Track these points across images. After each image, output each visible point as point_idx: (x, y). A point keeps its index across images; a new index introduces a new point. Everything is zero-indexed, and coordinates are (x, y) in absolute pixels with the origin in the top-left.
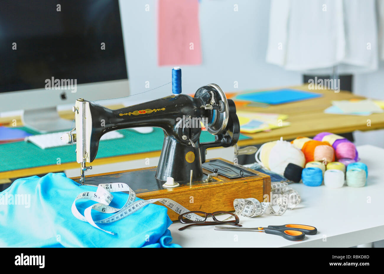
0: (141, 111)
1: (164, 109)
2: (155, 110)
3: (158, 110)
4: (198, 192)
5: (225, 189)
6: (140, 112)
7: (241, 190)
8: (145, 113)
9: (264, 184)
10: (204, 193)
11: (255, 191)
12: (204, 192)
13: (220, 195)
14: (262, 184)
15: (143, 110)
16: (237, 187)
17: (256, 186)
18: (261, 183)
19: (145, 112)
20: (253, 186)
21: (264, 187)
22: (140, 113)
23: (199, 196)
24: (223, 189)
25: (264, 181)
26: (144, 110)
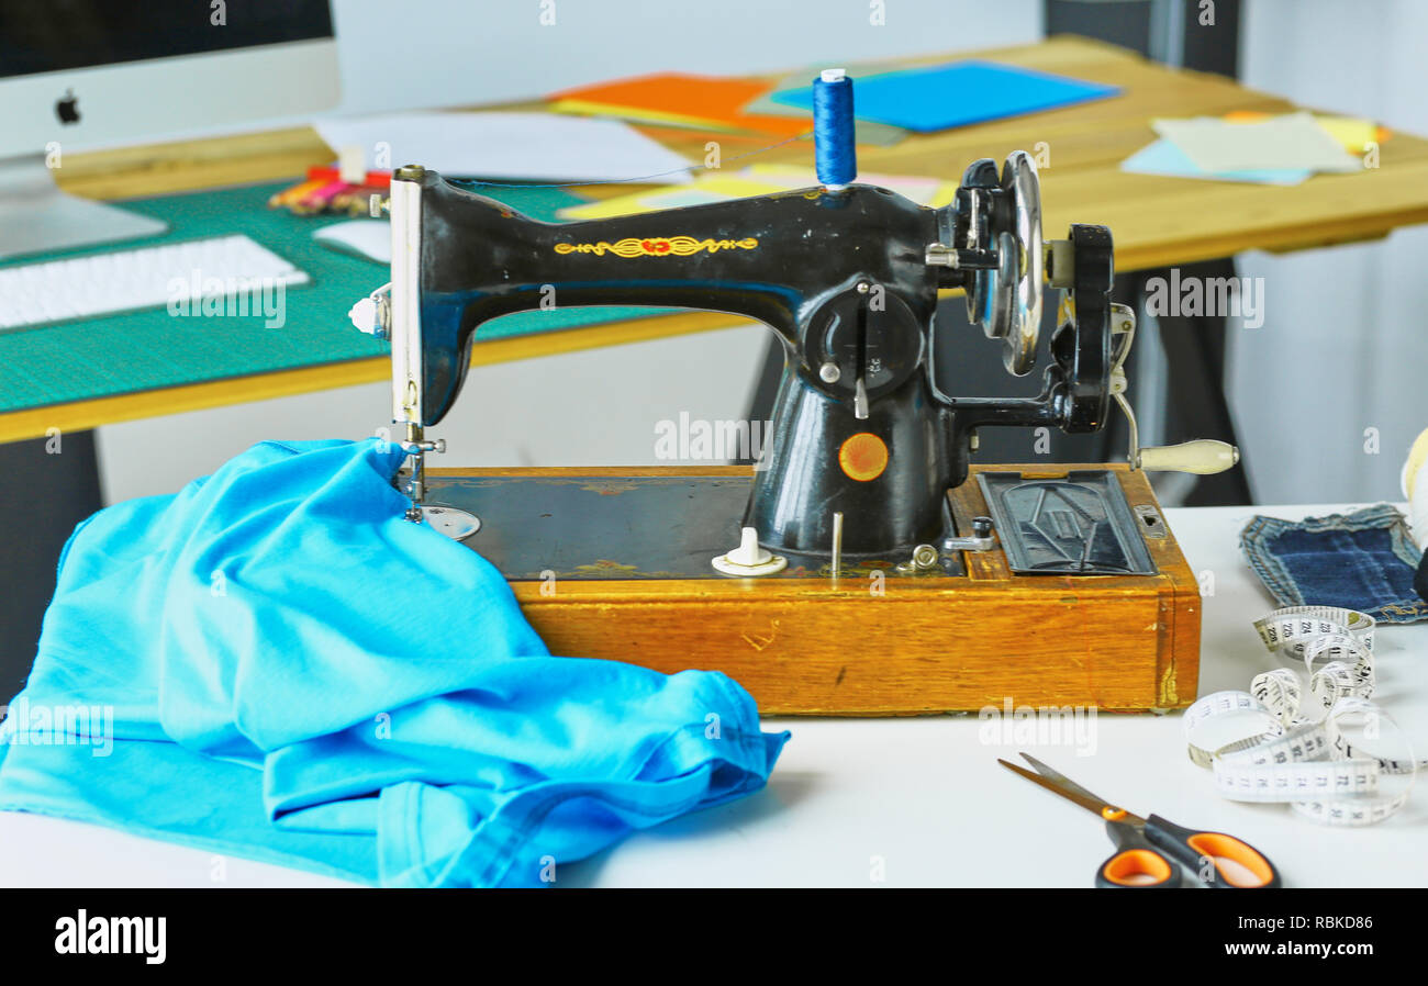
0: (653, 241)
1: (749, 244)
2: (712, 246)
3: (726, 244)
4: (831, 613)
5: (961, 615)
6: (645, 246)
7: (1043, 631)
8: (666, 253)
9: (1161, 616)
10: (857, 619)
11: (1113, 643)
12: (859, 614)
13: (939, 637)
14: (1154, 617)
15: (659, 240)
16: (1024, 616)
17: (1122, 620)
18: (1148, 611)
19: (666, 247)
20: (1104, 621)
21: (1161, 634)
22: (645, 252)
23: (832, 628)
24: (955, 615)
25: (1161, 605)
26: (665, 240)
